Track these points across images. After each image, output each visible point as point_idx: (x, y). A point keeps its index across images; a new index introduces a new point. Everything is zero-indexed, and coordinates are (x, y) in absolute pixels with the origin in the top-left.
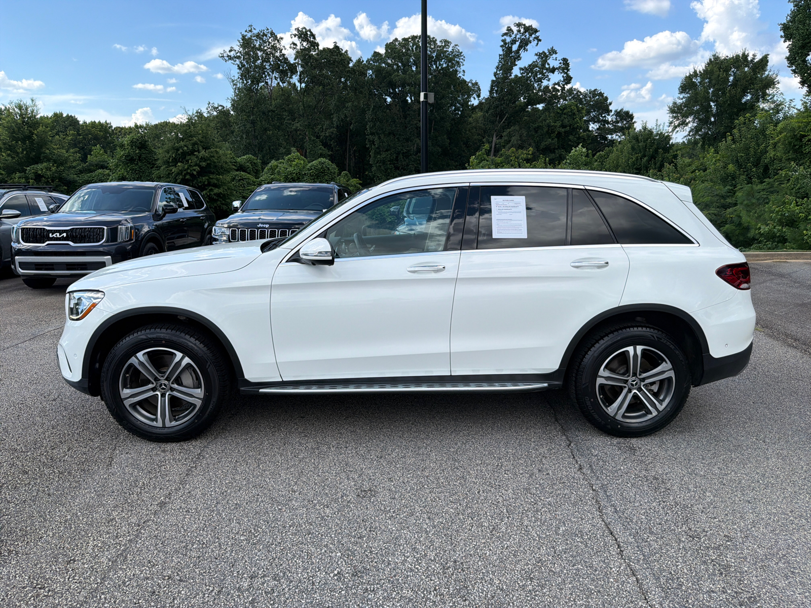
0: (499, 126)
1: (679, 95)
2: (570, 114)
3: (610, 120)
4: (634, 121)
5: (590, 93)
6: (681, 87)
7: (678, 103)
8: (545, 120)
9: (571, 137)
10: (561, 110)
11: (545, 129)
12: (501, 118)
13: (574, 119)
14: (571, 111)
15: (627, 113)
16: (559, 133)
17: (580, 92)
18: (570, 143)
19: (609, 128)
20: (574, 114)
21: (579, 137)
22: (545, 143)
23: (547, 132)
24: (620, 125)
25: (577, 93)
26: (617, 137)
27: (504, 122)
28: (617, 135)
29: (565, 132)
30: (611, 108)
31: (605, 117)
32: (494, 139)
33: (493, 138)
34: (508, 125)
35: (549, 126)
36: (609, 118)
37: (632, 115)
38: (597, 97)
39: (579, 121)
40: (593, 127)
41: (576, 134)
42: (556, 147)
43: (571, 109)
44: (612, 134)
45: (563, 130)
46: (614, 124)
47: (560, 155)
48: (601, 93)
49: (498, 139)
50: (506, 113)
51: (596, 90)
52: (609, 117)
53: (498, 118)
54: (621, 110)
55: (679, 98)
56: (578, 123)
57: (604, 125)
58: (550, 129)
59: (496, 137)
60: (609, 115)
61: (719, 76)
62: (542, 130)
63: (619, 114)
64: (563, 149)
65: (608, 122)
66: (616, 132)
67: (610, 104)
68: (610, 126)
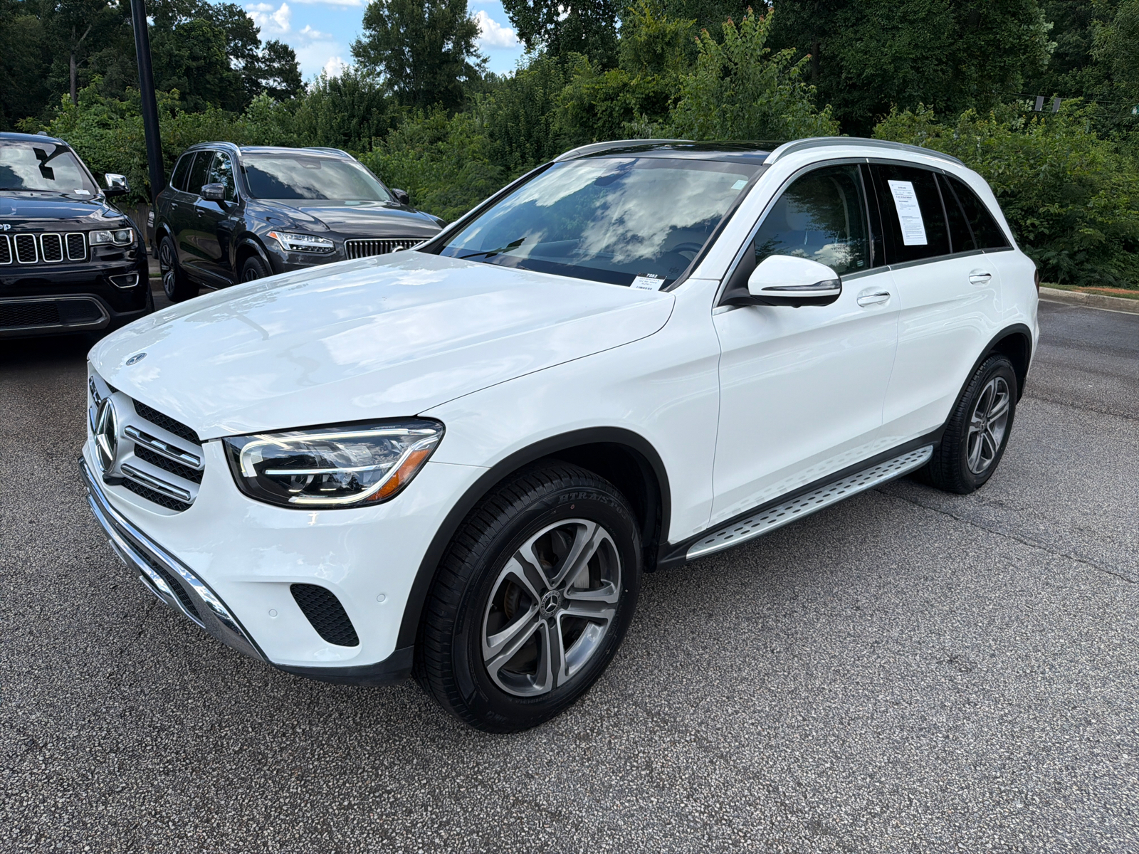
0: (79, 43)
1: (364, 31)
2: (202, 38)
3: (260, 55)
4: (296, 61)
5: (225, 10)
6: (365, 19)
7: (363, 42)
8: (163, 45)
9: (208, 77)
10: (186, 31)
11: (165, 60)
12: (80, 32)
13: (209, 49)
14: (203, 35)
15: (285, 48)
16: (188, 69)
17: (209, 5)
18: (208, 86)
19: (260, 69)
20: (209, 40)
21: (222, 78)
22: (167, 83)
23: (169, 64)
24: (276, 65)
25: (203, 6)
26: (276, 84)
27: (85, 39)
28: (275, 81)
29: (198, 68)
30: (259, 36)
31: (251, 50)
32: (73, 66)
33: (69, 65)
34: (95, 45)
35: (171, 55)
36: (260, 53)
37: (293, 52)
38: (236, 18)
39: (218, 52)
40: (236, 64)
41: (215, 73)
42: (188, 91)
43: (203, 31)
44: (265, 78)
45: (194, 64)
46: (268, 63)
47: (195, 104)
48: (241, 11)
49: (80, 67)
50: (88, 23)
51: (233, 5)
52: (257, 51)
53: (74, 31)
54: (276, 43)
55: (364, 35)
56: (218, 55)
57: (253, 63)
58: (173, 59)
59: (76, 63)
60: (257, 48)
61: (413, 11)
62: (160, 60)
63: (272, 47)
64: (199, 95)
65: (258, 60)
66: (272, 75)
67: (258, 31)
68: (263, 66)
